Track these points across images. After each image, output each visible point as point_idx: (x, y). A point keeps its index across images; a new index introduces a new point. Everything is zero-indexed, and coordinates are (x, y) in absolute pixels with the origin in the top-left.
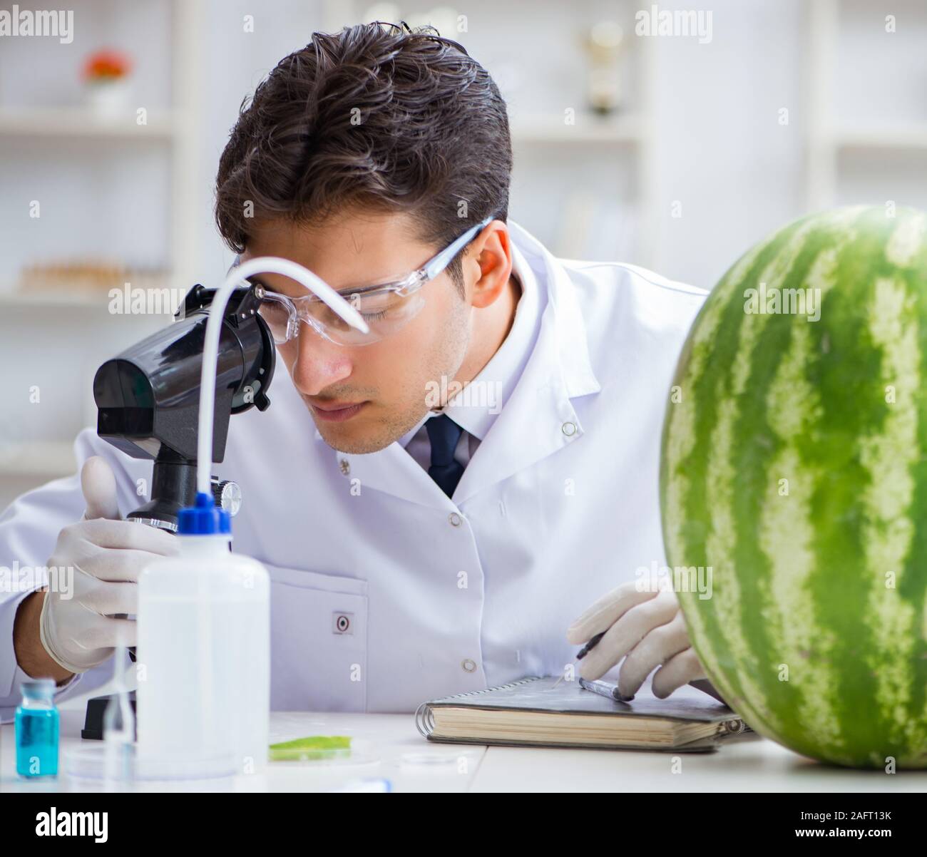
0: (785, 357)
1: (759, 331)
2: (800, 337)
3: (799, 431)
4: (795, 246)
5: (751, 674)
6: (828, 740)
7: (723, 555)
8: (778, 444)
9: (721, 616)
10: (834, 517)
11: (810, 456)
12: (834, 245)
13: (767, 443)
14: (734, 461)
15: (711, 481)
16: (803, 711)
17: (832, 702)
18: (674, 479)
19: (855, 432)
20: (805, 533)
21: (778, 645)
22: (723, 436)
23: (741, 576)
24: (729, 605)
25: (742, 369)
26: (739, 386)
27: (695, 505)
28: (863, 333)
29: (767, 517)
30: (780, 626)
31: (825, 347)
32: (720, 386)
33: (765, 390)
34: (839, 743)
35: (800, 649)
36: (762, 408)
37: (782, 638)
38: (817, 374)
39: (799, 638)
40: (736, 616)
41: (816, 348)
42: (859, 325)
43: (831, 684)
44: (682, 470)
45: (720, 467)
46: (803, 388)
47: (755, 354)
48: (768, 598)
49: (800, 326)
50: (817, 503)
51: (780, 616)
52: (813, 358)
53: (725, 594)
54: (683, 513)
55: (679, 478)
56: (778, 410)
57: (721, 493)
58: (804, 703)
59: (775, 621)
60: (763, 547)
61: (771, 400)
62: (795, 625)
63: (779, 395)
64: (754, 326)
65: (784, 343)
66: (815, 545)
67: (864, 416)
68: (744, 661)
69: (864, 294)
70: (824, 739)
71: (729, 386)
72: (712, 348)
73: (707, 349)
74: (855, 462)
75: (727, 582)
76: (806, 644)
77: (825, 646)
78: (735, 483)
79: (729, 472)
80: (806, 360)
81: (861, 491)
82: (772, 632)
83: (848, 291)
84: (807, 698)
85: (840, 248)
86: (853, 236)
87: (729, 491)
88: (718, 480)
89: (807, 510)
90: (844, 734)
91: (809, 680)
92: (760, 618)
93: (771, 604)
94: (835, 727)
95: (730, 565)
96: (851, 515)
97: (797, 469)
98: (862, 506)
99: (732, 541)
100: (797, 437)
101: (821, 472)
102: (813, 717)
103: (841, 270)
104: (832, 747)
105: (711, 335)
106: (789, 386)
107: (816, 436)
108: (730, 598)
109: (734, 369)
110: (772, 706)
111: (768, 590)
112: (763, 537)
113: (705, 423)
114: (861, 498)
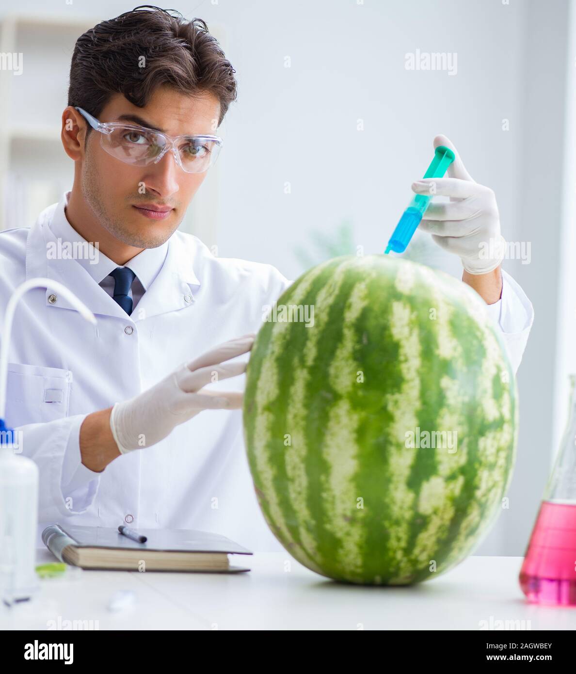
0: (340, 345)
1: (321, 328)
2: (349, 334)
3: (350, 389)
4: (338, 278)
5: (309, 530)
6: (352, 568)
7: (297, 460)
8: (337, 397)
9: (293, 496)
10: (371, 440)
11: (357, 404)
12: (364, 279)
13: (329, 396)
14: (306, 406)
15: (290, 417)
16: (341, 552)
17: (360, 547)
18: (262, 413)
19: (384, 392)
20: (353, 449)
21: (330, 513)
22: (298, 390)
23: (309, 472)
24: (299, 489)
25: (311, 351)
26: (310, 362)
27: (278, 430)
28: (387, 332)
29: (328, 440)
30: (333, 503)
31: (365, 341)
32: (296, 361)
33: (328, 365)
34: (359, 570)
35: (345, 517)
36: (326, 375)
37: (333, 509)
38: (361, 357)
39: (345, 510)
40: (304, 495)
41: (359, 341)
42: (385, 329)
43: (361, 536)
44: (268, 408)
45: (297, 408)
46: (352, 364)
47: (319, 343)
48: (326, 486)
49: (349, 328)
50: (361, 433)
51: (334, 497)
52: (358, 347)
53: (297, 483)
54: (269, 434)
55: (266, 413)
56: (337, 377)
57: (297, 424)
58: (342, 547)
59: (330, 499)
60: (325, 456)
61: (332, 371)
62: (343, 502)
63: (337, 368)
64: (317, 325)
65: (339, 337)
66: (359, 457)
67: (389, 382)
68: (306, 522)
69: (386, 311)
70: (349, 568)
71: (302, 361)
72: (288, 337)
73: (284, 338)
74: (384, 409)
75: (299, 476)
76: (349, 513)
77: (361, 515)
78: (307, 418)
79: (303, 412)
80: (353, 348)
81: (388, 426)
82: (328, 506)
83: (376, 308)
84: (345, 544)
85: (368, 281)
86: (374, 275)
87: (303, 423)
88: (295, 416)
89: (354, 436)
90: (364, 565)
91: (348, 534)
92: (320, 497)
93: (329, 489)
94: (359, 562)
95: (302, 466)
96: (381, 439)
97: (349, 412)
98: (388, 435)
99: (304, 452)
100: (349, 393)
101: (363, 414)
102: (346, 555)
103: (369, 295)
104: (353, 573)
105: (286, 329)
106: (343, 363)
107: (360, 393)
108: (300, 485)
109: (305, 351)
110: (319, 549)
111: (327, 481)
112: (325, 450)
113: (285, 381)
114: (388, 430)
